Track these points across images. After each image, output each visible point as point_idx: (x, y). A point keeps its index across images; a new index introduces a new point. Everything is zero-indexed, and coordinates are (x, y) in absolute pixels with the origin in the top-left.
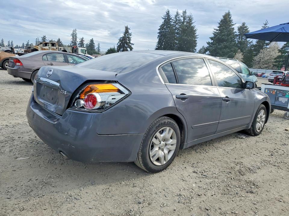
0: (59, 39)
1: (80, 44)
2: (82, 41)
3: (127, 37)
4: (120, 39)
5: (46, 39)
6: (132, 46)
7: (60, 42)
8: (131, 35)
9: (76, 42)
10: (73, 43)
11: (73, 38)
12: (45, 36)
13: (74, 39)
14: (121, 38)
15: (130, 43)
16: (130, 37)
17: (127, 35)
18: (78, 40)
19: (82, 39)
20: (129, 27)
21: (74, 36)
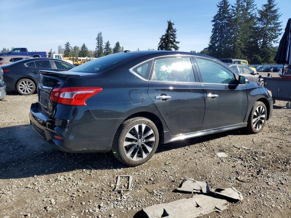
0: (84, 45)
1: (106, 48)
2: (108, 45)
3: (171, 35)
4: (162, 37)
5: (70, 45)
6: (178, 45)
7: (86, 48)
8: (175, 31)
9: (102, 46)
10: (99, 48)
11: (99, 42)
12: (68, 43)
13: (100, 44)
14: (164, 36)
15: (174, 41)
16: (175, 33)
17: (171, 31)
18: (104, 45)
19: (108, 43)
20: (172, 22)
21: (99, 39)
